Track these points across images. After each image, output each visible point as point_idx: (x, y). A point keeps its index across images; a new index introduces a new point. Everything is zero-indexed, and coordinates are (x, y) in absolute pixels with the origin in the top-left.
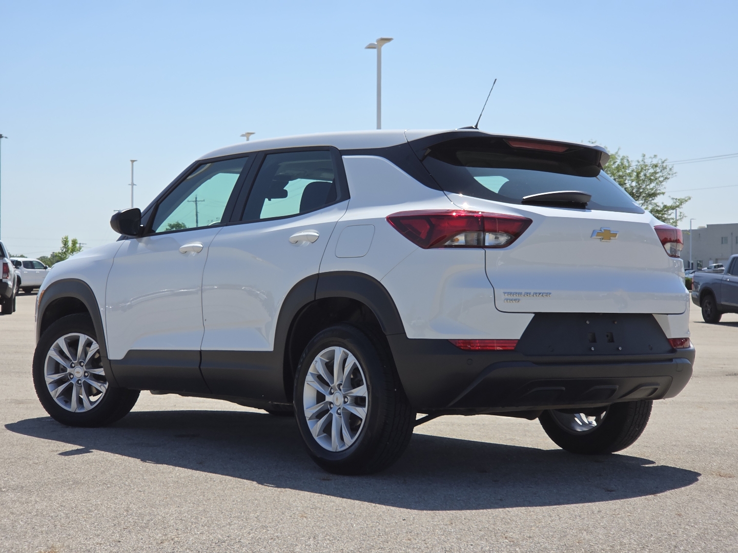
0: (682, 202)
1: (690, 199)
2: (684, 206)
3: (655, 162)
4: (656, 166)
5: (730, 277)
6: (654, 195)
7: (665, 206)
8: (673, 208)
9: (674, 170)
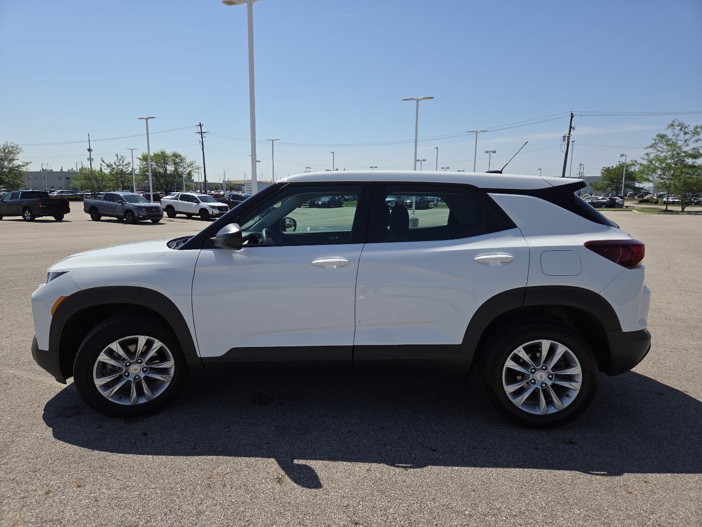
0: (27, 164)
1: (31, 162)
2: (29, 165)
3: (12, 145)
4: (13, 147)
5: (105, 202)
6: (13, 160)
7: (19, 165)
8: (22, 166)
9: (22, 150)
